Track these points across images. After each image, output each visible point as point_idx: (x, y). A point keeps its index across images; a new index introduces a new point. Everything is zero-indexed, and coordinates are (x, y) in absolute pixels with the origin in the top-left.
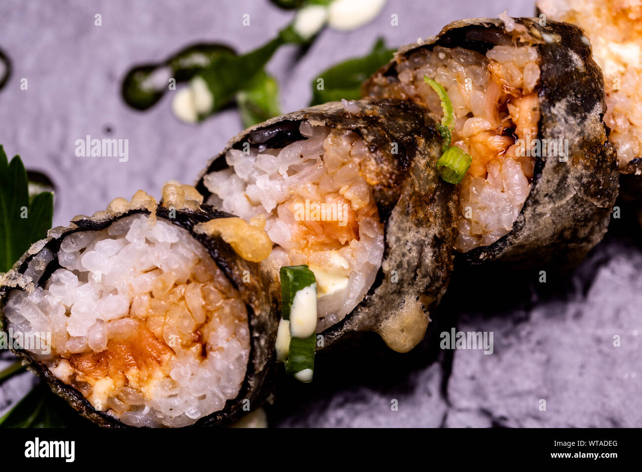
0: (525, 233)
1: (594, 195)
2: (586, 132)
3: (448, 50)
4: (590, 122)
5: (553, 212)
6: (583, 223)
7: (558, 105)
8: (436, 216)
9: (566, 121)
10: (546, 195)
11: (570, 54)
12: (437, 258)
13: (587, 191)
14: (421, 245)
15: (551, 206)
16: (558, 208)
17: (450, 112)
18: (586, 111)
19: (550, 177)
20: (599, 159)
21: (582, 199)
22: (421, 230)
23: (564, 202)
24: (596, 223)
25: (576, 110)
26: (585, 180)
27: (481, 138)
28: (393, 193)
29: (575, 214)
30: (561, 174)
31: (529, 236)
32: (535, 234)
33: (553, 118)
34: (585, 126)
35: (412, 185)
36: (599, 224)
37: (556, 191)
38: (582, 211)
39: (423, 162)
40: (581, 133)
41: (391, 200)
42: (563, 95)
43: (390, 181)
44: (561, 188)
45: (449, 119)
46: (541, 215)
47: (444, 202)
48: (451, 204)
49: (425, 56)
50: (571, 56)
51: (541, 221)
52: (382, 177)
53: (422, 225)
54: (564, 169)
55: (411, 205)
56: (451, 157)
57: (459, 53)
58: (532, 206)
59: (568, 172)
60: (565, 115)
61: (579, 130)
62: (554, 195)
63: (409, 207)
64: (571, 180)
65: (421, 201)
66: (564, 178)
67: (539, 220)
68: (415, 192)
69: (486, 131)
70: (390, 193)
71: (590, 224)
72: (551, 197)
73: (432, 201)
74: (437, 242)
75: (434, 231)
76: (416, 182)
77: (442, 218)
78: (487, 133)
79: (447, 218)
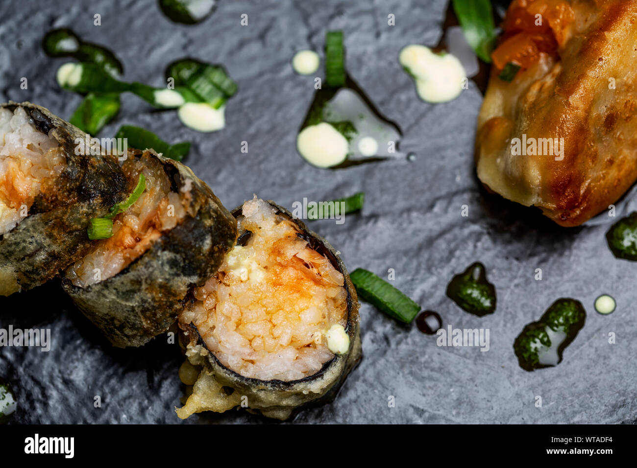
0: (89, 296)
1: (146, 318)
2: (171, 283)
3: (164, 173)
4: (180, 280)
5: (113, 302)
6: (130, 326)
7: (166, 252)
8: (64, 242)
9: (162, 265)
10: (115, 289)
11: (207, 237)
12: (47, 264)
13: (144, 311)
14: (40, 247)
15: (114, 297)
16: (118, 303)
17: (130, 202)
18: (182, 272)
19: (125, 282)
20: (166, 304)
21: (137, 313)
22: (48, 240)
23: (124, 303)
24: (139, 334)
25: (176, 266)
26: (146, 305)
27: (126, 230)
28: (47, 206)
29: (128, 317)
30: (133, 288)
31: (89, 300)
32: (94, 302)
33: (155, 256)
34: (173, 279)
35: (64, 213)
36: (141, 337)
37: (124, 293)
38: (133, 319)
39: (85, 209)
40: (168, 280)
41: (43, 208)
42: (176, 251)
43: (50, 198)
44: (128, 294)
45: (125, 206)
46: (104, 296)
47: (77, 240)
48: (81, 246)
49: (156, 165)
50: (206, 239)
51: (102, 299)
52: (49, 192)
53: (50, 238)
54: (138, 287)
55: (53, 222)
56: (101, 223)
57: (165, 180)
58: (102, 286)
59: (139, 290)
60: (165, 261)
61: (167, 277)
62: (121, 294)
63: (51, 221)
64: (137, 297)
65: (61, 226)
66: (134, 291)
67: (101, 297)
68: (61, 219)
69: (132, 229)
70: (45, 204)
71: (135, 332)
72: (118, 292)
73: (70, 233)
74: (53, 256)
75: (55, 248)
76: (68, 214)
77: (67, 247)
78: (130, 231)
79: (71, 250)
